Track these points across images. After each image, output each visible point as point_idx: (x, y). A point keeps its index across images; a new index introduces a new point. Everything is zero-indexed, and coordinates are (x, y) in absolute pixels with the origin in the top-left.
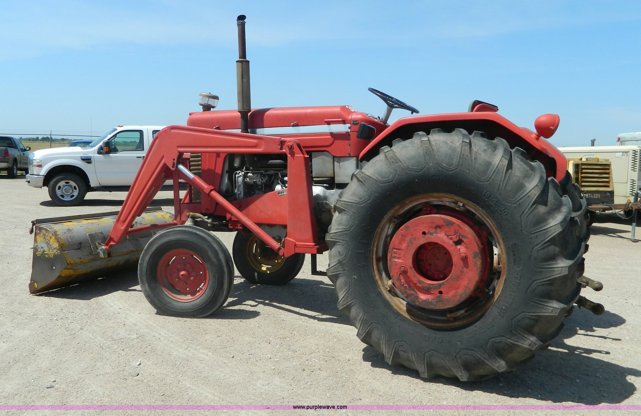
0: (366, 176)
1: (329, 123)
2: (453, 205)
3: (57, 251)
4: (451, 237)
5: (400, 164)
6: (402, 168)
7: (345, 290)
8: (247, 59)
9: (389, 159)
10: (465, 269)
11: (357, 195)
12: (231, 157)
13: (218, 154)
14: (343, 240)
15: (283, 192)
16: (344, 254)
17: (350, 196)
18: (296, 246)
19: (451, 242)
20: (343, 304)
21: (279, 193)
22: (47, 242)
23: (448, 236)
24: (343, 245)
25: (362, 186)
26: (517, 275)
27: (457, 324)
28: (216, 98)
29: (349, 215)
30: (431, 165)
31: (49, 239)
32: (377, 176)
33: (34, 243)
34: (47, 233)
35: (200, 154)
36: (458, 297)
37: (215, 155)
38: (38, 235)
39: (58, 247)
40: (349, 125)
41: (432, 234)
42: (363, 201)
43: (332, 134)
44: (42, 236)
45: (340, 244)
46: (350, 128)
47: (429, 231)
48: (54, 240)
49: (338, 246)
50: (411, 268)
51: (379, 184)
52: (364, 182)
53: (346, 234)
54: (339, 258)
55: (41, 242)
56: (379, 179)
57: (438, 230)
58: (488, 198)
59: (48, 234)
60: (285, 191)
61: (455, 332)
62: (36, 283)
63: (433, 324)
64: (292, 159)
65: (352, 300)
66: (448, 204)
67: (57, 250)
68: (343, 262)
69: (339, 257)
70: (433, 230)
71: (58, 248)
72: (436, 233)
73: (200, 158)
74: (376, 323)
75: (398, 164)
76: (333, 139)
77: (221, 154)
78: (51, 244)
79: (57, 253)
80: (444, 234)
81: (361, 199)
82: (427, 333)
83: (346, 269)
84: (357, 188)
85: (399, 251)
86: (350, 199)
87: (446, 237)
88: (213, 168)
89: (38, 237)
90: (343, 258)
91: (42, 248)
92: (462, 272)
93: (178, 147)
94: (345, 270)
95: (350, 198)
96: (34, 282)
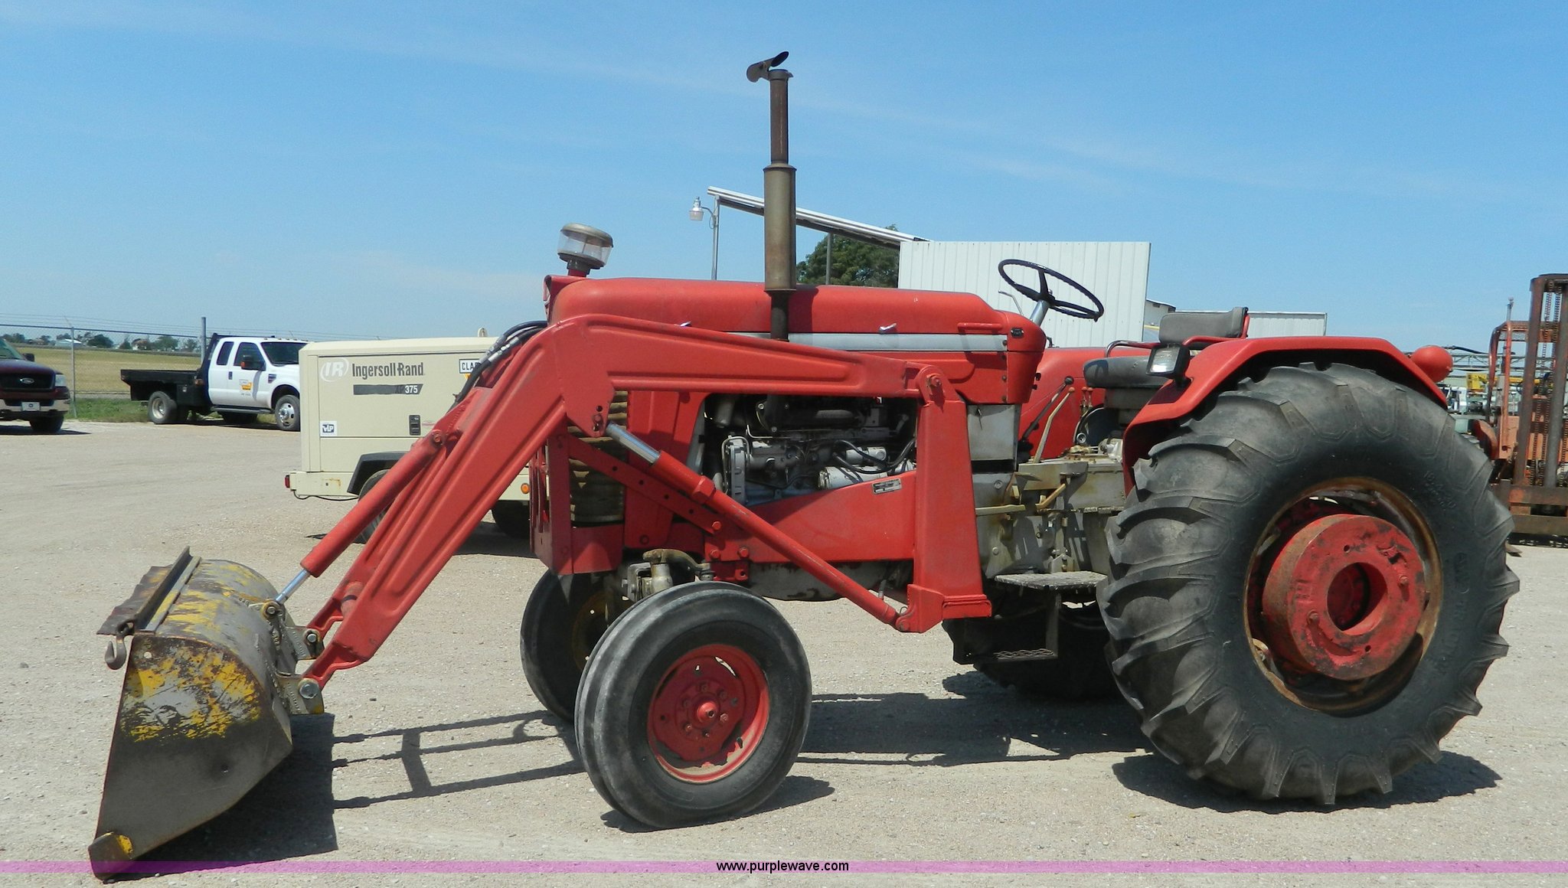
0: (1249, 450)
1: (962, 331)
2: (1363, 497)
3: (245, 712)
4: (1384, 551)
5: (1307, 426)
6: (1312, 434)
7: (1207, 673)
8: (791, 163)
9: (1286, 416)
10: (1404, 604)
11: (1232, 487)
12: (713, 400)
13: (684, 395)
14: (1205, 576)
15: (891, 485)
16: (1209, 602)
17: (1215, 489)
18: (945, 604)
19: (1386, 560)
20: (1197, 702)
21: (878, 488)
22: (199, 686)
23: (1379, 549)
24: (1206, 585)
25: (1239, 468)
26: (1462, 602)
27: (1372, 698)
28: (606, 242)
29: (1217, 526)
30: (1355, 427)
31: (209, 674)
32: (1268, 449)
33: (123, 695)
34: (201, 657)
35: (625, 393)
36: (1393, 652)
37: (677, 395)
38: (145, 669)
39: (252, 695)
40: (1005, 338)
41: (1358, 548)
42: (1247, 496)
43: (969, 354)
44: (172, 668)
45: (1199, 583)
46: (1005, 343)
47: (1354, 544)
48: (233, 675)
49: (1192, 589)
50: (1325, 612)
51: (1273, 464)
52: (1243, 461)
53: (1212, 563)
54: (1197, 612)
55: (163, 688)
56: (1273, 455)
57: (1367, 541)
58: (1429, 483)
59: (206, 657)
60: (895, 483)
61: (1376, 713)
62: (127, 836)
63: (1337, 708)
64: (939, 409)
65: (1219, 689)
66: (1352, 495)
67: (244, 707)
68: (1206, 618)
69: (1195, 609)
70: (1358, 542)
71: (250, 698)
72: (1364, 546)
73: (624, 404)
74: (1260, 725)
75: (1302, 427)
76: (972, 365)
77: (692, 395)
78: (218, 692)
79: (244, 716)
80: (1374, 547)
81: (1241, 493)
82: (1334, 724)
83: (1210, 631)
84: (1227, 472)
85: (1306, 585)
86: (1214, 494)
87: (1377, 552)
88: (669, 430)
89: (143, 675)
90: (1204, 611)
91: (168, 708)
92: (1399, 608)
93: (612, 374)
94: (1208, 633)
95: (1216, 491)
96: (117, 832)
